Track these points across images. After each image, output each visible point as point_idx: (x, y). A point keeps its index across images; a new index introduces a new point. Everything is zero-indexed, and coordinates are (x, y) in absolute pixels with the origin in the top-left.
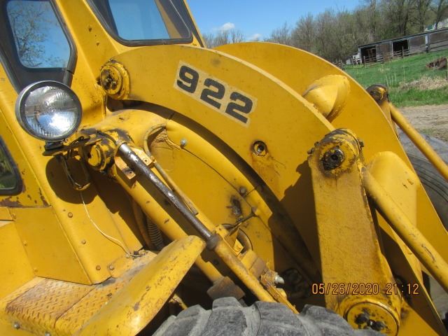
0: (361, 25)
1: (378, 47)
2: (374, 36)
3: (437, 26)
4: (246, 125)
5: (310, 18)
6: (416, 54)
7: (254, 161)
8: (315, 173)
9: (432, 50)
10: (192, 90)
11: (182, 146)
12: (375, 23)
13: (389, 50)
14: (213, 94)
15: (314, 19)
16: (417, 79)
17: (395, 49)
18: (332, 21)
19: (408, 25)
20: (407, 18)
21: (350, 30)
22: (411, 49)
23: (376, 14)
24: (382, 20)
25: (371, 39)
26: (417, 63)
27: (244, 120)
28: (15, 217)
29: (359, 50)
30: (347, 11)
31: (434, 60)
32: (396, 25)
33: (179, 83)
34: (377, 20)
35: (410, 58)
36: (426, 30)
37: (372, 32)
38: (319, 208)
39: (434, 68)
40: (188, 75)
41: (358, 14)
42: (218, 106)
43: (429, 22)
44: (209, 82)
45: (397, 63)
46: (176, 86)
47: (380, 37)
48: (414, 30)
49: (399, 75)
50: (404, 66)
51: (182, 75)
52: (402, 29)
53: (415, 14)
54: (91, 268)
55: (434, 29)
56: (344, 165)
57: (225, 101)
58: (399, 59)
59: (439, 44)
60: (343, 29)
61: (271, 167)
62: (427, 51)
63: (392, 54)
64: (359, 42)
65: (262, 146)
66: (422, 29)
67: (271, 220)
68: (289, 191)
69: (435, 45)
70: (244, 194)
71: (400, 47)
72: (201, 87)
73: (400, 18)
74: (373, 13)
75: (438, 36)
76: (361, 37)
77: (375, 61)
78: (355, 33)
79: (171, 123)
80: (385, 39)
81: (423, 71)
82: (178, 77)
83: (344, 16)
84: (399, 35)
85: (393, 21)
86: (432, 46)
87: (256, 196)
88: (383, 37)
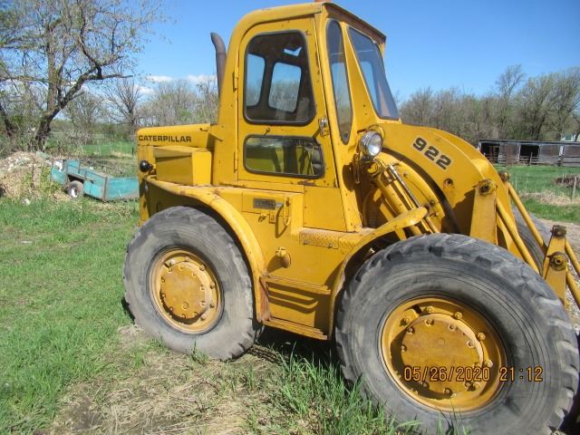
0: (488, 115)
1: (503, 146)
2: (500, 132)
3: (577, 137)
4: (445, 171)
5: (428, 92)
6: (546, 164)
7: (444, 187)
8: (477, 193)
9: (565, 165)
10: (420, 149)
11: (405, 175)
12: (505, 117)
13: (515, 153)
14: (431, 153)
15: (433, 95)
16: (539, 191)
17: (522, 153)
18: (454, 102)
19: (543, 128)
20: (543, 121)
21: (472, 119)
22: (542, 158)
23: (507, 107)
24: (514, 117)
25: (495, 135)
26: (544, 175)
27: (445, 168)
28: (306, 191)
29: (480, 144)
30: (473, 95)
31: (564, 176)
32: (529, 125)
33: (414, 145)
34: (508, 114)
35: (537, 167)
36: (563, 139)
37: (498, 126)
38: (475, 208)
39: (562, 185)
40: (421, 142)
41: (487, 102)
42: (433, 159)
43: (569, 131)
44: (431, 148)
45: (522, 170)
46: (412, 146)
47: (507, 135)
48: (549, 136)
49: (521, 183)
50: (528, 175)
51: (417, 141)
52: (535, 131)
53: (554, 117)
54: (349, 224)
55: (572, 140)
56: (490, 191)
57: (437, 158)
58: (524, 166)
59: (575, 160)
60: (466, 115)
61: (452, 192)
62: (559, 164)
63: (518, 157)
64: (481, 135)
65: (450, 181)
66: (559, 137)
67: (443, 220)
68: (458, 205)
69: (570, 160)
70: (432, 204)
71: (529, 152)
72: (426, 149)
73: (535, 119)
74: (505, 104)
75: (576, 150)
76: (484, 130)
77: (496, 162)
78: (479, 124)
79: (402, 163)
80: (513, 138)
81: (548, 185)
82: (414, 142)
83: (470, 101)
84: (529, 138)
85: (527, 120)
86: (565, 160)
87: (439, 206)
88: (511, 136)
